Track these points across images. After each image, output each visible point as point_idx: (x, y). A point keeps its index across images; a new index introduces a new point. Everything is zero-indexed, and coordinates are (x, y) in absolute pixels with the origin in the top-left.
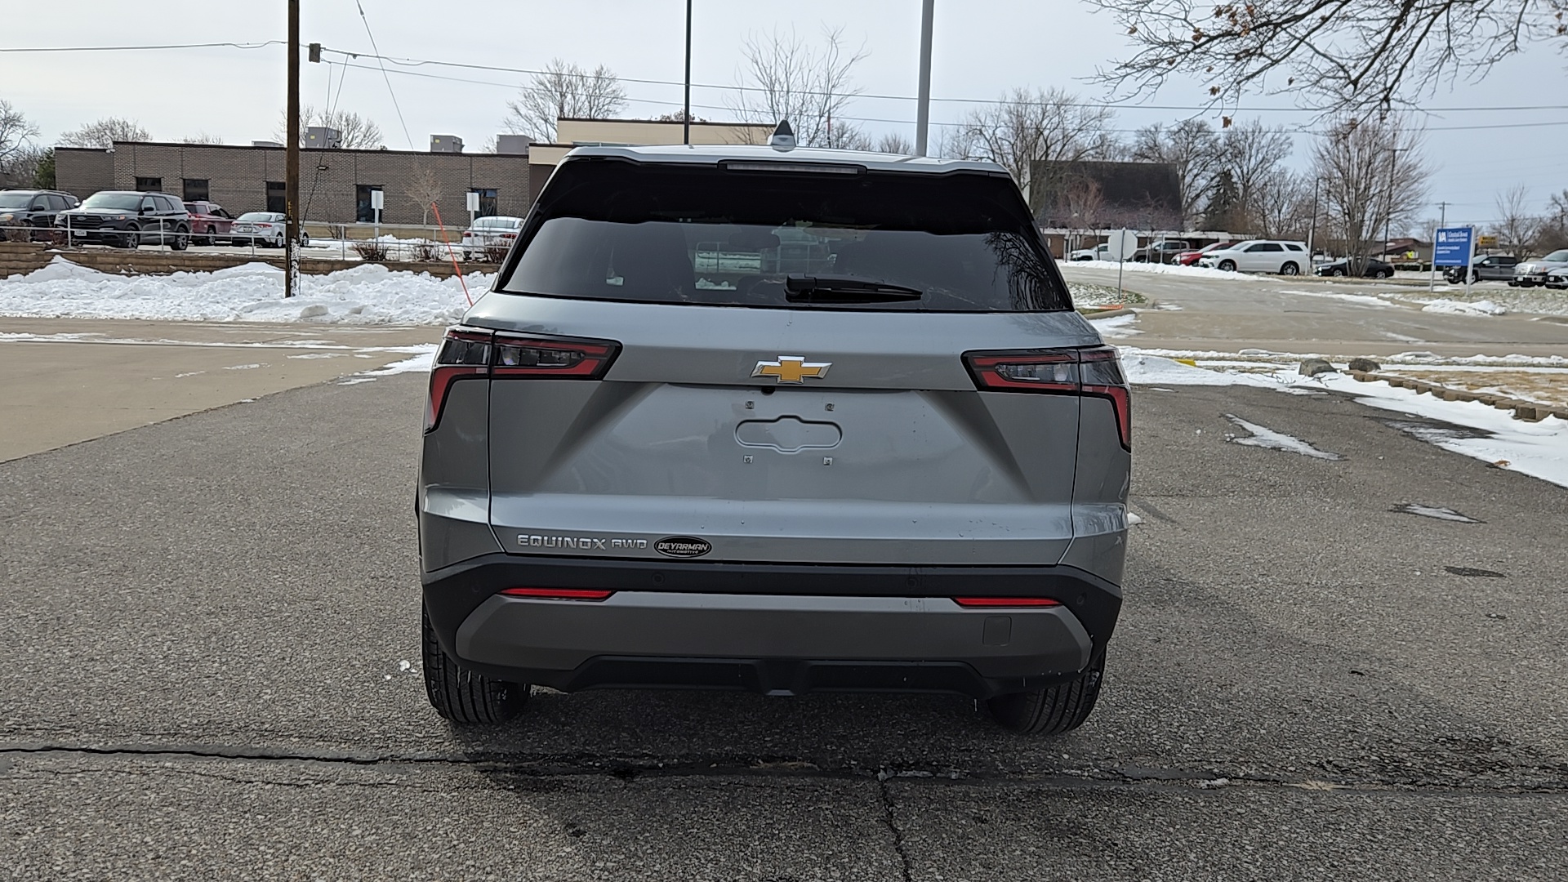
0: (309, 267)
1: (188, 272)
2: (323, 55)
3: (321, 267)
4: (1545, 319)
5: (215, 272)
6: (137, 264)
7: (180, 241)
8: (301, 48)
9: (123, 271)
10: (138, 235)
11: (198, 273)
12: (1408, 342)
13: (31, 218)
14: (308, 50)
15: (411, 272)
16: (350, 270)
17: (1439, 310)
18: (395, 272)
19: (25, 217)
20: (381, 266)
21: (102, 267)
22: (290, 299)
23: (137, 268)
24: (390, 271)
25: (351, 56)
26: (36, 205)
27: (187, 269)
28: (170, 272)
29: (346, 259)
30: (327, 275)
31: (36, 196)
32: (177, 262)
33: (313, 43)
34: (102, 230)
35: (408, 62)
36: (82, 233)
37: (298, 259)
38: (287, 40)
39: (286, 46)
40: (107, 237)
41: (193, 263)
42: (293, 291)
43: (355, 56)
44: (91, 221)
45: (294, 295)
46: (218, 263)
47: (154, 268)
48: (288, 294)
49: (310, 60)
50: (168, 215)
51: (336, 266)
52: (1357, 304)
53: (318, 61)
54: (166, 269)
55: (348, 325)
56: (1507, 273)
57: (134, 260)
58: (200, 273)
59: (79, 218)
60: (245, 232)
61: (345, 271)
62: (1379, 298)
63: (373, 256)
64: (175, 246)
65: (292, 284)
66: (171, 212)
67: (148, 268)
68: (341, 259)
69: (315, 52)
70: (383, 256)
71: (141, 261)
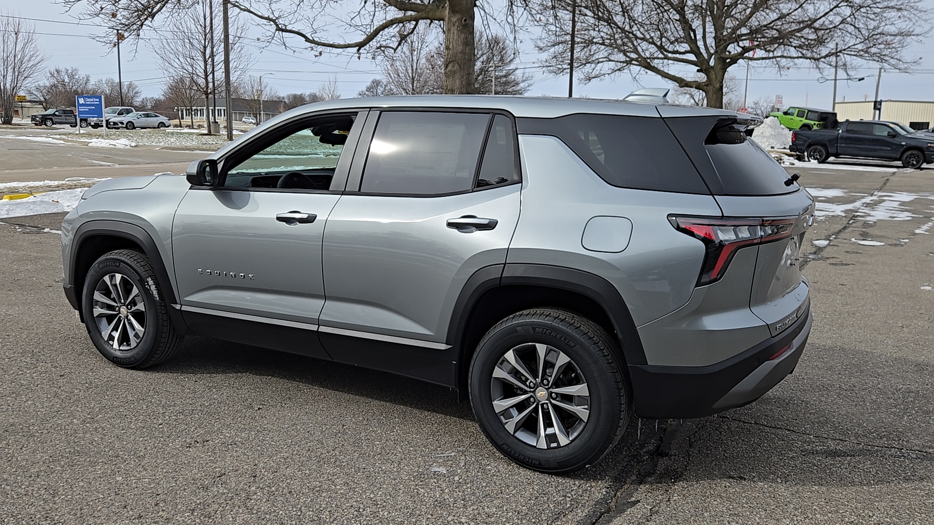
4: (163, 148)
12: (109, 165)
17: (98, 145)
52: (44, 143)
56: (70, 120)
62: (53, 138)
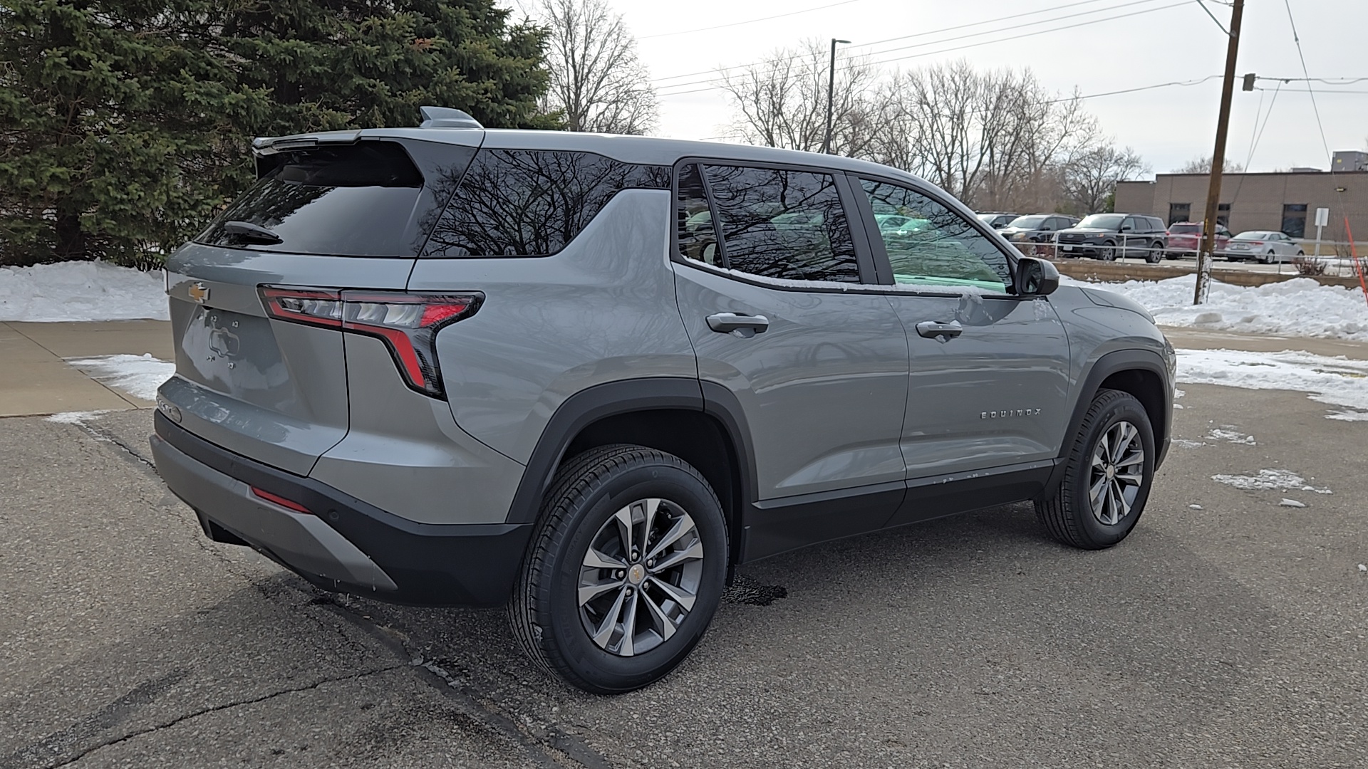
0: (1243, 279)
1: (1138, 281)
2: (1256, 84)
3: (1254, 279)
5: (1159, 282)
6: (1100, 273)
7: (1154, 255)
8: (1235, 79)
9: (1089, 279)
10: (1114, 250)
11: (1146, 282)
13: (1039, 236)
14: (1243, 80)
15: (1343, 287)
16: (1281, 283)
18: (1326, 286)
19: (1035, 236)
20: (1312, 280)
21: (1074, 275)
22: (1195, 307)
23: (1100, 276)
24: (1321, 285)
25: (1283, 82)
26: (1045, 226)
27: (1138, 278)
28: (1125, 281)
29: (1282, 273)
30: (1257, 286)
31: (1047, 219)
32: (1131, 272)
33: (1248, 73)
34: (1084, 245)
35: (1342, 81)
36: (1068, 247)
37: (1208, 270)
38: (1223, 74)
39: (1222, 79)
40: (1087, 251)
41: (1144, 273)
42: (1200, 299)
43: (1287, 81)
44: (1079, 238)
45: (1201, 303)
46: (1164, 274)
47: (1112, 277)
48: (1196, 303)
49: (1244, 89)
50: (1146, 233)
51: (1269, 280)
53: (1251, 90)
54: (1122, 278)
55: (1235, 333)
57: (1098, 270)
58: (1148, 282)
59: (1069, 236)
60: (1238, 249)
61: (1275, 284)
63: (1310, 271)
64: (1149, 260)
65: (1200, 293)
66: (1149, 231)
67: (1108, 276)
68: (1277, 272)
69: (1249, 82)
70: (1321, 271)
71: (1104, 271)
